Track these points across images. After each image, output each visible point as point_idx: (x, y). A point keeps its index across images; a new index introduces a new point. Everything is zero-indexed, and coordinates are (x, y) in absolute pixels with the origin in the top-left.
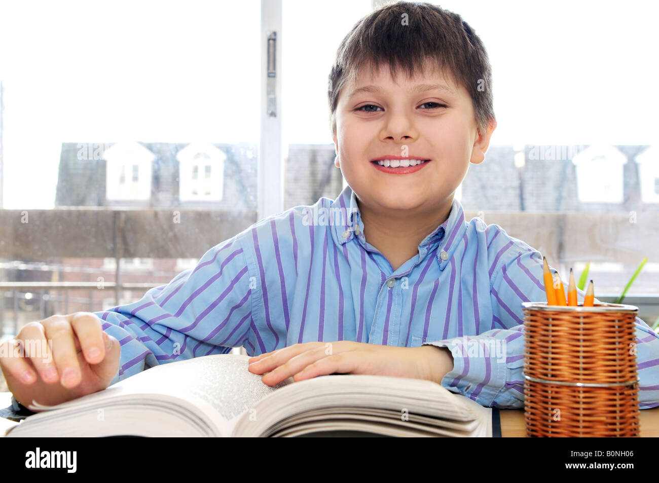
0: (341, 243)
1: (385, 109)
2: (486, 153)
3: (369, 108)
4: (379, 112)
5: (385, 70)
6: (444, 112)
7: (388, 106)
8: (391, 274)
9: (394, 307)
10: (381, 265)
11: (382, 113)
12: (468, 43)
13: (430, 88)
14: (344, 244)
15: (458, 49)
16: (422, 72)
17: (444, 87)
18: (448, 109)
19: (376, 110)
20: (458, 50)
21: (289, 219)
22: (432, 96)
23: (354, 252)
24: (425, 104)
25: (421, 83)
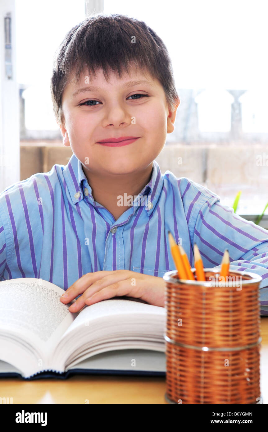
0: (74, 203)
1: (103, 102)
2: (174, 123)
3: (90, 103)
4: (98, 105)
5: (100, 73)
6: (146, 101)
7: (105, 100)
8: (113, 223)
9: (117, 248)
10: (105, 217)
11: (101, 105)
12: (155, 44)
13: (135, 83)
14: (77, 204)
15: (150, 50)
16: (128, 72)
17: (144, 82)
18: (149, 97)
19: (95, 104)
20: (150, 52)
21: (34, 186)
22: (136, 90)
23: (85, 209)
24: (132, 96)
25: (128, 81)
